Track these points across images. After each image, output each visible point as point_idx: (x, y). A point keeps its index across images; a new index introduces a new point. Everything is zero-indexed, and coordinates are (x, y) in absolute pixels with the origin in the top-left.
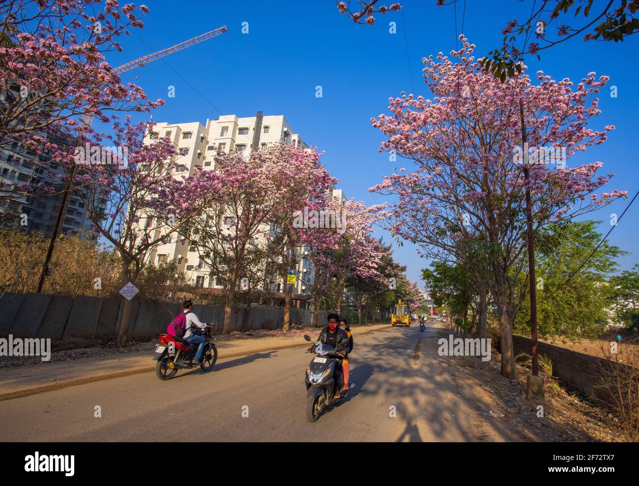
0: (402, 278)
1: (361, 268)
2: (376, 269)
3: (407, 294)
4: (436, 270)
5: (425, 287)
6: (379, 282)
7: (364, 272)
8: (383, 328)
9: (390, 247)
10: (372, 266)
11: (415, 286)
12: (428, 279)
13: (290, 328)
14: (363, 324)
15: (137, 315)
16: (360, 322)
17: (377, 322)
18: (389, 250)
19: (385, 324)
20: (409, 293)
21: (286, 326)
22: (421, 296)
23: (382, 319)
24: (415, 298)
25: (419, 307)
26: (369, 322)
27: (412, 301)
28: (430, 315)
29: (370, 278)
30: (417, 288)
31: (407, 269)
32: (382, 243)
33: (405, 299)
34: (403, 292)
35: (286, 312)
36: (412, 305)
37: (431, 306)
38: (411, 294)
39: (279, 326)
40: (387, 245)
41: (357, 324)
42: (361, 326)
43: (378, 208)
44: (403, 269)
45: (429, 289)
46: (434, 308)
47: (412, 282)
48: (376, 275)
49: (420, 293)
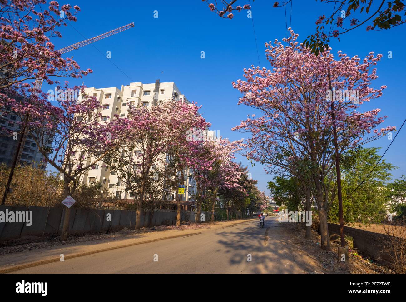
0: (255, 189)
1: (227, 183)
2: (238, 183)
3: (258, 199)
4: (277, 182)
5: (270, 193)
6: (239, 191)
7: (230, 185)
8: (243, 222)
9: (246, 168)
10: (235, 181)
11: (263, 194)
12: (272, 188)
13: (181, 224)
14: (230, 220)
15: (75, 219)
16: (228, 219)
17: (239, 218)
18: (246, 170)
19: (245, 219)
20: (260, 199)
21: (178, 222)
22: (268, 200)
23: (243, 216)
24: (263, 202)
25: (266, 208)
26: (234, 219)
27: (262, 204)
28: (274, 212)
29: (234, 189)
30: (265, 195)
31: (258, 182)
32: (241, 166)
33: (257, 202)
34: (256, 198)
35: (178, 213)
36: (262, 206)
37: (274, 207)
38: (261, 199)
39: (174, 223)
40: (244, 167)
41: (226, 220)
42: (229, 221)
43: (238, 143)
44: (256, 183)
45: (273, 195)
46: (276, 208)
47: (262, 192)
48: (238, 187)
49: (267, 198)
